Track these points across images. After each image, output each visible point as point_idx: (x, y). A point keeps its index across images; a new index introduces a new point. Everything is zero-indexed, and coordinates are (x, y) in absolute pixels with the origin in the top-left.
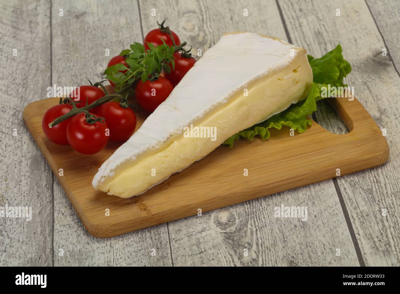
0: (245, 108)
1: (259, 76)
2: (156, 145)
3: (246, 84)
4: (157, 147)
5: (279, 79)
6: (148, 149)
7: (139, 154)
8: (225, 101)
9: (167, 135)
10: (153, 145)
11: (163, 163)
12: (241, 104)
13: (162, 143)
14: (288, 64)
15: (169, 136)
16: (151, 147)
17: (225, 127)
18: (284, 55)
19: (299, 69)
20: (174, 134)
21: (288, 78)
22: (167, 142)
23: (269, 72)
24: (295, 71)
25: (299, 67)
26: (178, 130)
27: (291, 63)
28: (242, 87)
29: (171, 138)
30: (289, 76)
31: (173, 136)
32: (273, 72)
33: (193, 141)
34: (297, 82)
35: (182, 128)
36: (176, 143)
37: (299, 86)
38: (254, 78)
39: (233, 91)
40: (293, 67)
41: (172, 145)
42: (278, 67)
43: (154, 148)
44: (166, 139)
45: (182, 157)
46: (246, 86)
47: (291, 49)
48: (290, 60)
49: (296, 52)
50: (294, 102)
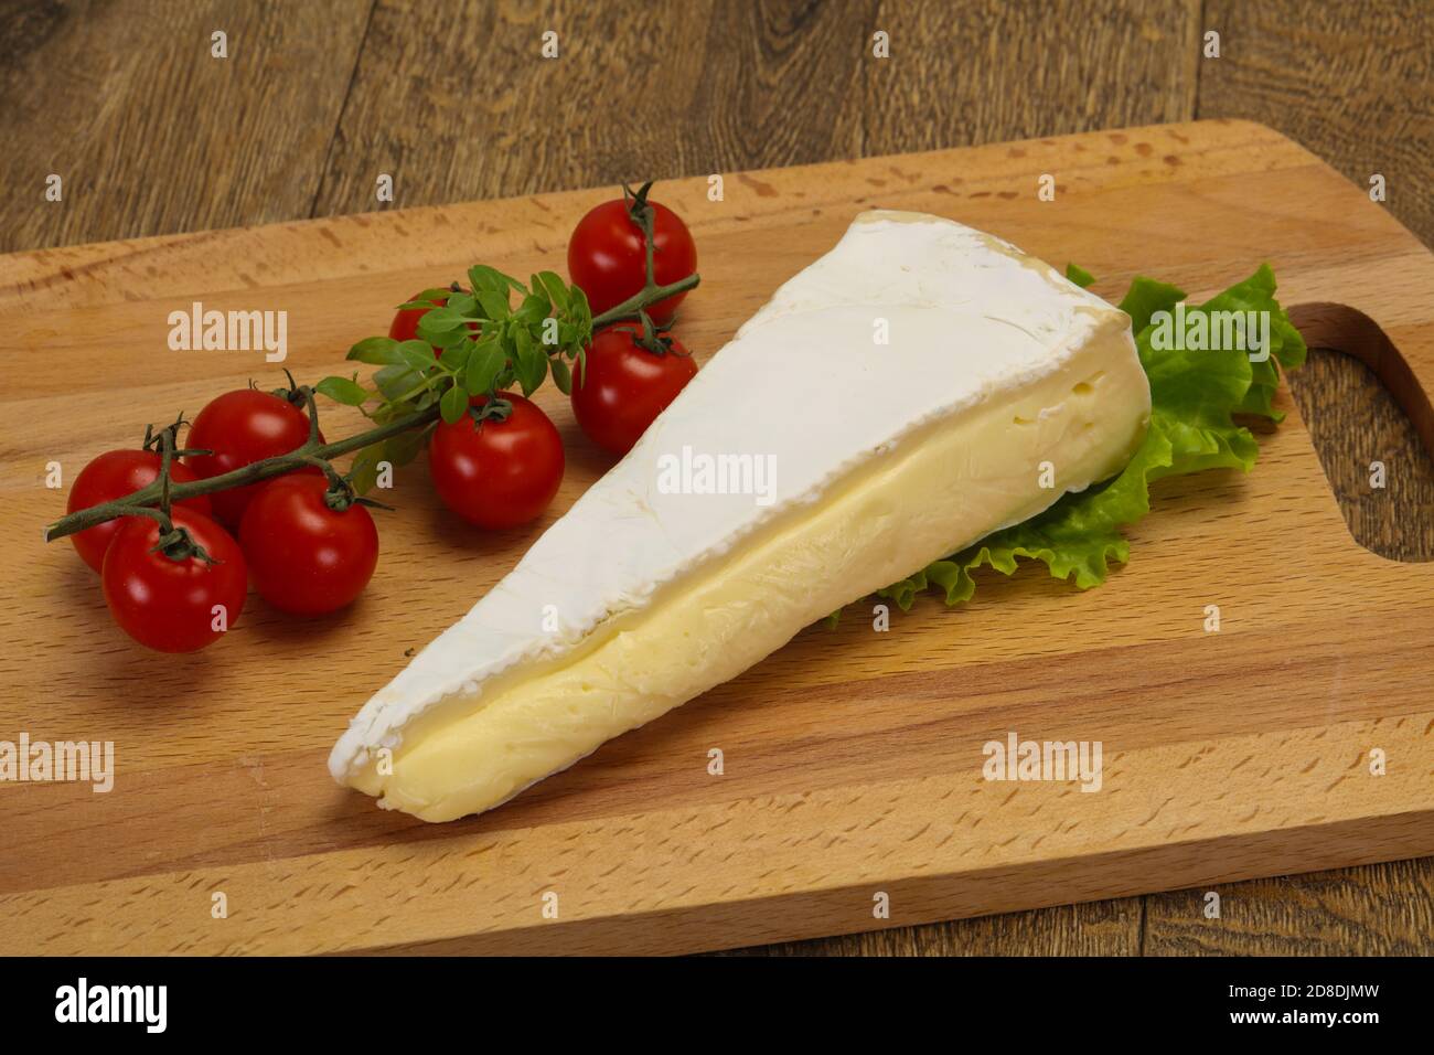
0: (882, 522)
1: (944, 411)
2: (557, 644)
3: (895, 439)
4: (558, 649)
5: (1017, 420)
6: (525, 656)
7: (491, 674)
8: (813, 497)
9: (594, 610)
10: (542, 644)
11: (573, 709)
12: (873, 508)
13: (577, 636)
14: (1055, 366)
15: (602, 614)
16: (538, 651)
18: (1049, 330)
19: (1099, 381)
20: (622, 606)
21: (1051, 415)
22: (595, 633)
23: (984, 396)
24: (1082, 387)
25: (1098, 374)
26: (637, 594)
27: (1067, 364)
28: (877, 449)
29: (609, 621)
30: (1055, 408)
31: (618, 615)
32: (1001, 397)
33: (686, 635)
34: (1089, 425)
35: (652, 587)
36: (625, 640)
37: (1096, 435)
38: (926, 417)
39: (844, 463)
40: (1073, 375)
41: (610, 645)
42: (1017, 376)
43: (546, 656)
44: (590, 625)
45: (641, 688)
46: (892, 445)
47: (1077, 309)
48: (1066, 354)
49: (1091, 326)
50: (1075, 490)
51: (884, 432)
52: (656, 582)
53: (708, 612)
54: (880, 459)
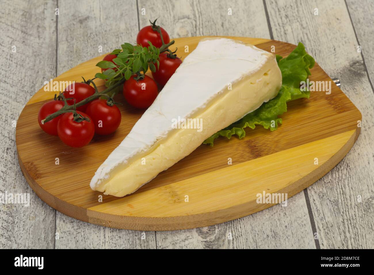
0: (222, 111)
1: (233, 82)
2: (145, 149)
3: (222, 90)
4: (145, 150)
5: (251, 83)
6: (138, 152)
7: (130, 157)
8: (204, 107)
9: (153, 139)
10: (142, 149)
11: (151, 165)
12: (218, 108)
13: (150, 146)
14: (259, 69)
15: (155, 140)
16: (141, 151)
18: (256, 60)
19: (269, 73)
20: (160, 138)
21: (259, 81)
22: (154, 146)
23: (243, 78)
24: (265, 74)
25: (269, 70)
26: (163, 134)
27: (262, 68)
28: (219, 93)
29: (157, 142)
30: (260, 80)
31: (159, 140)
32: (246, 78)
33: (177, 143)
34: (268, 84)
35: (167, 132)
36: (162, 146)
37: (270, 87)
39: (211, 97)
40: (263, 71)
41: (158, 148)
42: (250, 72)
43: (143, 152)
44: (153, 143)
45: (167, 158)
46: (222, 92)
47: (262, 54)
48: (261, 66)
49: (266, 58)
50: (266, 101)
51: (220, 89)
52: (168, 131)
53: (182, 137)
54: (219, 95)
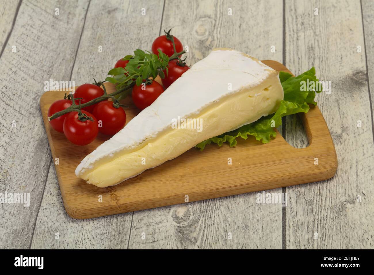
0: (215, 119)
1: (231, 93)
2: (133, 146)
3: (218, 99)
4: (133, 147)
5: (249, 96)
6: (125, 148)
7: (116, 152)
8: (198, 113)
9: (142, 138)
10: (129, 145)
11: (136, 161)
12: (212, 116)
13: (138, 144)
14: (259, 83)
15: (144, 139)
16: (128, 147)
17: (195, 135)
18: (258, 75)
19: (270, 88)
20: (149, 137)
21: (258, 95)
22: (142, 144)
23: (241, 90)
24: (266, 89)
25: (270, 86)
26: (153, 134)
27: (262, 83)
28: (214, 101)
29: (146, 141)
30: (259, 94)
31: (148, 139)
32: (245, 90)
33: (165, 145)
34: (268, 99)
35: (157, 132)
36: (150, 145)
37: (269, 102)
38: (226, 94)
39: (206, 105)
40: (264, 86)
41: (146, 146)
42: (249, 85)
43: (130, 148)
44: (142, 141)
45: (153, 157)
46: (218, 101)
47: (265, 70)
48: (262, 80)
49: (268, 74)
50: (265, 115)
51: (216, 98)
52: (158, 131)
53: (170, 139)
54: (215, 104)
